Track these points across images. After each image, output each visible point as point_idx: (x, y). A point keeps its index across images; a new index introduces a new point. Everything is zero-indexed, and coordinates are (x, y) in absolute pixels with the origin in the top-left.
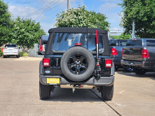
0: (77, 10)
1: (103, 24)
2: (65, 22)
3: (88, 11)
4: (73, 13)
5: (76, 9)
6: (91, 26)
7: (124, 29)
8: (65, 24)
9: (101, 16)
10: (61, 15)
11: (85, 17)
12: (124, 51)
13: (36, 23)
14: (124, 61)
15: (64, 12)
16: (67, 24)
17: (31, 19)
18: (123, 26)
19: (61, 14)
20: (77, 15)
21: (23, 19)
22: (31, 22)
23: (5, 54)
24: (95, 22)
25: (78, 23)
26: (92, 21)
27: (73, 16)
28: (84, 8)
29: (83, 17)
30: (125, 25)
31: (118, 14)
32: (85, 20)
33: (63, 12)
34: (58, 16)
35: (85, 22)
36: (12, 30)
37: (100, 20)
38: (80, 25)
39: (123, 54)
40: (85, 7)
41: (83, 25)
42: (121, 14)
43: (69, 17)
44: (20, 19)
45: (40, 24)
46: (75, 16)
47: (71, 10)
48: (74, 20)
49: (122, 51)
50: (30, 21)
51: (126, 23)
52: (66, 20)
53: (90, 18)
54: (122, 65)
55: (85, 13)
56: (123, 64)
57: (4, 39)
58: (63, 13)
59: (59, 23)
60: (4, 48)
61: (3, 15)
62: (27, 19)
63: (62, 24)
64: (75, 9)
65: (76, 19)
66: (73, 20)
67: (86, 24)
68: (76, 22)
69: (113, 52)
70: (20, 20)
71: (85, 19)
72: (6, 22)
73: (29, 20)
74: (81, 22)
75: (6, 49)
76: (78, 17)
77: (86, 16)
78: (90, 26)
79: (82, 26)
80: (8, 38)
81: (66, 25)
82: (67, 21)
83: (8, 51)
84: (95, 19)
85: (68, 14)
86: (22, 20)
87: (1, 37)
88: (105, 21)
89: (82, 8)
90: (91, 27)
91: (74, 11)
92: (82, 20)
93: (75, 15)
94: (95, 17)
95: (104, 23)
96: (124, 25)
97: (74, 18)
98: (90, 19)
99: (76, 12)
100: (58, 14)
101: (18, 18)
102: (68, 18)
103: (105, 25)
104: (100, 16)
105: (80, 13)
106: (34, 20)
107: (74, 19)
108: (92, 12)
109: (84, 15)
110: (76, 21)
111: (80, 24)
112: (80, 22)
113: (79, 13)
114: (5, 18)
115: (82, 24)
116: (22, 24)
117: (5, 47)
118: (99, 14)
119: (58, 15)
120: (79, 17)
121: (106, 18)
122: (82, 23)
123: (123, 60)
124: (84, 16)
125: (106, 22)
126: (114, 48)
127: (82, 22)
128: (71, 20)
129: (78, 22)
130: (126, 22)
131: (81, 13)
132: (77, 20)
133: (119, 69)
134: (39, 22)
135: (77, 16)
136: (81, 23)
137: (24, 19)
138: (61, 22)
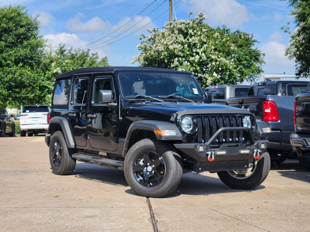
0: (186, 25)
1: (246, 55)
2: (159, 53)
3: (213, 28)
4: (176, 32)
5: (182, 22)
6: (218, 59)
7: (296, 64)
8: (158, 57)
9: (243, 37)
10: (149, 37)
11: (205, 40)
12: (300, 108)
13: (99, 60)
14: (301, 136)
15: (156, 30)
16: (162, 57)
17: (89, 50)
18: (295, 55)
19: (150, 34)
20: (185, 35)
21: (71, 52)
22: (89, 58)
23: (23, 128)
24: (228, 50)
25: (188, 53)
26: (221, 48)
27: (177, 38)
28: (201, 20)
29: (200, 41)
30: (300, 53)
31: (282, 28)
32: (205, 46)
33: (154, 31)
34: (142, 40)
35: (204, 52)
36: (46, 76)
37: (241, 46)
38: (192, 59)
39: (296, 117)
40: (204, 18)
41: (201, 58)
42: (288, 28)
43: (167, 40)
44: (64, 51)
45: (107, 61)
46: (181, 38)
47: (172, 26)
48: (179, 47)
49: (293, 109)
50: (86, 56)
51: (301, 49)
52: (161, 48)
53: (217, 42)
54: (294, 149)
55: (204, 30)
56: (297, 147)
57: (27, 94)
58: (154, 33)
59: (144, 54)
60: (22, 114)
61: (25, 43)
62: (81, 52)
63: (152, 56)
64: (179, 21)
65: (183, 44)
66: (177, 47)
67: (206, 56)
68: (183, 52)
69: (268, 111)
70: (65, 53)
71: (205, 43)
72: (31, 58)
73: (85, 54)
74: (194, 51)
75: (26, 115)
76: (188, 40)
77: (206, 38)
78: (216, 61)
79: (196, 60)
80: (38, 92)
81: (160, 59)
82: (163, 49)
83: (30, 121)
84: (228, 43)
85: (166, 33)
86: (69, 54)
87: (21, 91)
88: (253, 48)
89: (198, 20)
90: (218, 63)
91: (179, 26)
92: (198, 47)
93: (181, 35)
94: (228, 38)
95: (250, 53)
96: (298, 53)
97: (179, 43)
98: (217, 44)
99: (183, 29)
100: (142, 35)
101: (60, 50)
102: (165, 43)
103: (251, 58)
104: (240, 37)
105: (193, 31)
106: (95, 53)
107: (180, 45)
108: (222, 28)
109: (201, 35)
110: (183, 48)
111: (193, 56)
112: (192, 50)
113: (190, 31)
114: (29, 49)
115: (197, 57)
116: (66, 61)
117: (24, 111)
118: (238, 32)
119: (144, 37)
120: (190, 39)
121: (255, 43)
122: (197, 53)
123: (296, 136)
124: (202, 38)
125: (254, 51)
126: (270, 100)
127: (198, 50)
128: (171, 47)
129: (189, 51)
130: (301, 47)
131: (195, 31)
132: (186, 45)
133: (287, 161)
134: (106, 57)
135: (185, 38)
136: (194, 54)
137: (73, 52)
138: (149, 52)
